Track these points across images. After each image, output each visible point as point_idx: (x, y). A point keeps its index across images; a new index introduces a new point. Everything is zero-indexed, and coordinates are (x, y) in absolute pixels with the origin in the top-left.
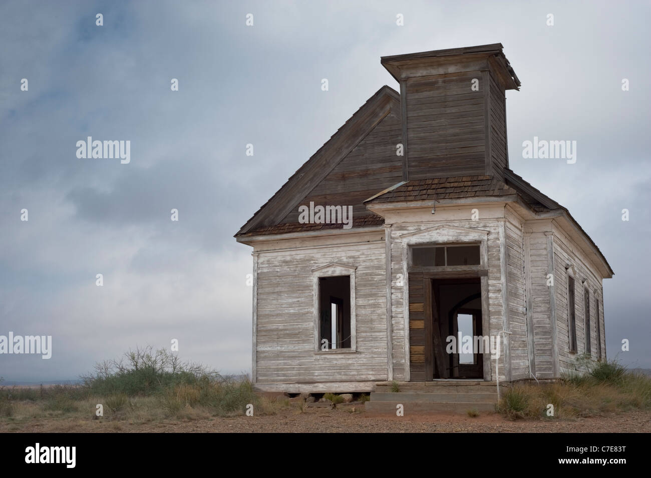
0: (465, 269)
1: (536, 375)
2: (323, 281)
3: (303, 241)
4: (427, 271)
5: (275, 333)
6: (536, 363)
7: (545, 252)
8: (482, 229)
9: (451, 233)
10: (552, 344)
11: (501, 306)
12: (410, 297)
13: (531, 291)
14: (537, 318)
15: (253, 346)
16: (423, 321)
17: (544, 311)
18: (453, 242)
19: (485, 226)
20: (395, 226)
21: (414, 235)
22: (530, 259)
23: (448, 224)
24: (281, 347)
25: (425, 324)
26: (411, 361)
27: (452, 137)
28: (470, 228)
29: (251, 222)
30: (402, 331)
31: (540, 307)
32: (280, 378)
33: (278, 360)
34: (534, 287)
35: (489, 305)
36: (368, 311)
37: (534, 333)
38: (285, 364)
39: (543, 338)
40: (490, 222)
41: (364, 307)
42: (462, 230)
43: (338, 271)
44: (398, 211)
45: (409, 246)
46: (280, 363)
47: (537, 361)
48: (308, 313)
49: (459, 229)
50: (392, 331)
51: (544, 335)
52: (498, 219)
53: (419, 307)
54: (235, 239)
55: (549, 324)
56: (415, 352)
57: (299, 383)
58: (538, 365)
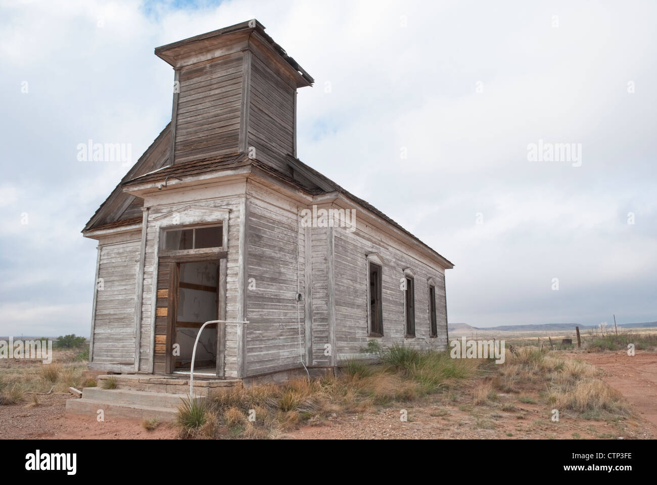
0: (206, 252)
1: (314, 363)
3: (132, 235)
4: (173, 255)
5: (108, 317)
6: (314, 351)
7: (324, 237)
8: (225, 207)
9: (197, 214)
10: (328, 331)
11: (237, 291)
12: (158, 283)
13: (311, 276)
14: (316, 304)
15: (92, 330)
16: (167, 308)
17: (323, 297)
18: (198, 223)
19: (228, 205)
20: (152, 209)
21: (165, 217)
22: (311, 244)
23: (195, 204)
24: (111, 330)
25: (168, 311)
26: (155, 351)
27: (215, 118)
28: (215, 207)
29: (94, 219)
30: (149, 319)
31: (319, 292)
32: (109, 358)
33: (108, 342)
34: (314, 273)
35: (226, 290)
37: (313, 320)
38: (113, 346)
39: (320, 325)
40: (233, 199)
42: (206, 209)
44: (154, 194)
45: (162, 229)
46: (109, 345)
47: (314, 348)
48: (132, 299)
49: (204, 209)
50: (142, 319)
51: (321, 322)
52: (239, 196)
53: (164, 292)
54: (82, 234)
55: (327, 310)
56: (159, 341)
57: (121, 364)
58: (315, 353)
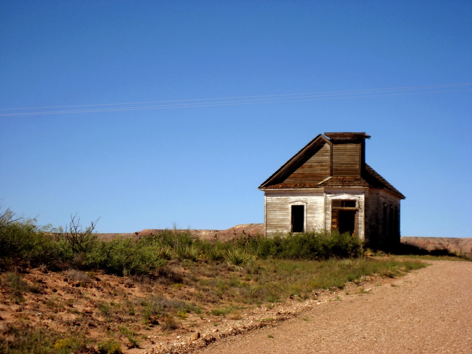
0: (351, 208)
2: (293, 207)
4: (338, 208)
9: (347, 197)
11: (362, 221)
12: (332, 217)
16: (336, 225)
18: (347, 200)
20: (327, 192)
21: (334, 196)
24: (276, 231)
27: (348, 163)
29: (265, 182)
35: (358, 221)
36: (311, 219)
41: (309, 217)
42: (350, 196)
43: (299, 204)
44: (329, 188)
45: (332, 200)
48: (287, 219)
50: (326, 228)
52: (362, 193)
53: (335, 220)
